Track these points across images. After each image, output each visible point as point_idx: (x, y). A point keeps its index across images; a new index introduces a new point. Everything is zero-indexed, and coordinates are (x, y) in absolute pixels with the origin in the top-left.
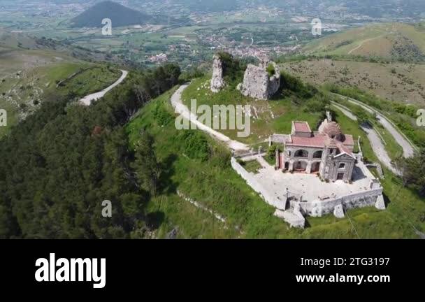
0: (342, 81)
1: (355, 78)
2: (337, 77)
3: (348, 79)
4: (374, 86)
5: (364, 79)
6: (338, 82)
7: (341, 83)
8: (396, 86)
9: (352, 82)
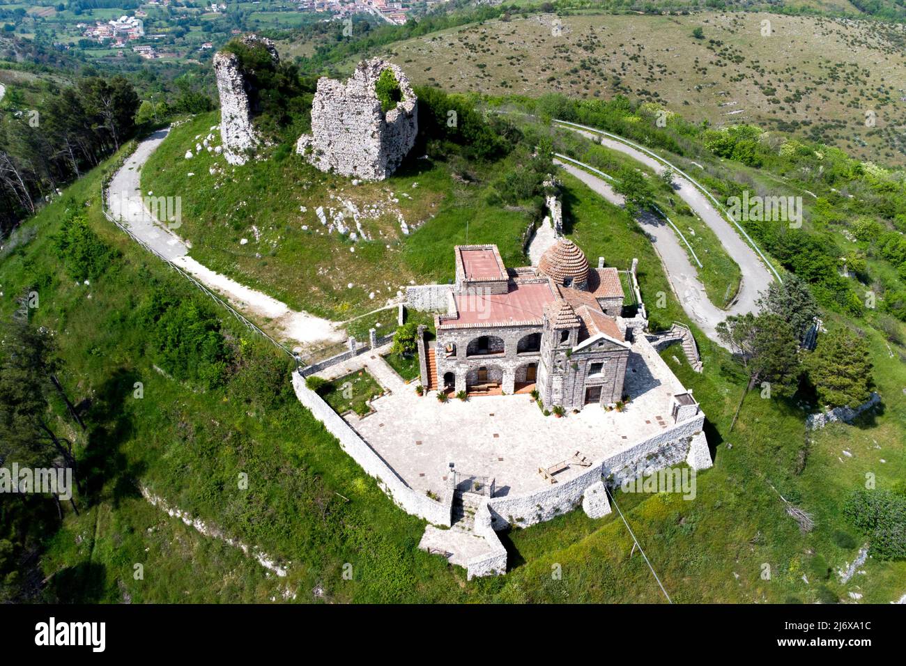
0: (584, 66)
1: (613, 57)
2: (572, 57)
3: (597, 62)
4: (657, 75)
5: (635, 58)
6: (575, 71)
7: (581, 73)
8: (704, 71)
9: (606, 71)
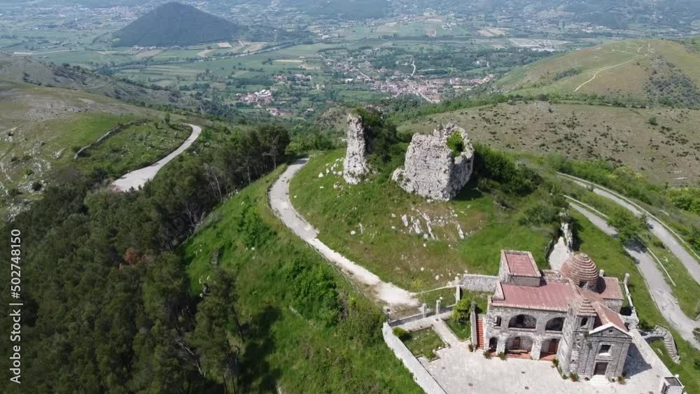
0: (566, 138)
1: (588, 133)
2: (558, 131)
3: (576, 136)
4: (621, 148)
5: (604, 135)
6: (560, 141)
7: (564, 142)
8: (657, 147)
9: (583, 141)
